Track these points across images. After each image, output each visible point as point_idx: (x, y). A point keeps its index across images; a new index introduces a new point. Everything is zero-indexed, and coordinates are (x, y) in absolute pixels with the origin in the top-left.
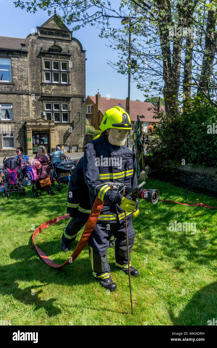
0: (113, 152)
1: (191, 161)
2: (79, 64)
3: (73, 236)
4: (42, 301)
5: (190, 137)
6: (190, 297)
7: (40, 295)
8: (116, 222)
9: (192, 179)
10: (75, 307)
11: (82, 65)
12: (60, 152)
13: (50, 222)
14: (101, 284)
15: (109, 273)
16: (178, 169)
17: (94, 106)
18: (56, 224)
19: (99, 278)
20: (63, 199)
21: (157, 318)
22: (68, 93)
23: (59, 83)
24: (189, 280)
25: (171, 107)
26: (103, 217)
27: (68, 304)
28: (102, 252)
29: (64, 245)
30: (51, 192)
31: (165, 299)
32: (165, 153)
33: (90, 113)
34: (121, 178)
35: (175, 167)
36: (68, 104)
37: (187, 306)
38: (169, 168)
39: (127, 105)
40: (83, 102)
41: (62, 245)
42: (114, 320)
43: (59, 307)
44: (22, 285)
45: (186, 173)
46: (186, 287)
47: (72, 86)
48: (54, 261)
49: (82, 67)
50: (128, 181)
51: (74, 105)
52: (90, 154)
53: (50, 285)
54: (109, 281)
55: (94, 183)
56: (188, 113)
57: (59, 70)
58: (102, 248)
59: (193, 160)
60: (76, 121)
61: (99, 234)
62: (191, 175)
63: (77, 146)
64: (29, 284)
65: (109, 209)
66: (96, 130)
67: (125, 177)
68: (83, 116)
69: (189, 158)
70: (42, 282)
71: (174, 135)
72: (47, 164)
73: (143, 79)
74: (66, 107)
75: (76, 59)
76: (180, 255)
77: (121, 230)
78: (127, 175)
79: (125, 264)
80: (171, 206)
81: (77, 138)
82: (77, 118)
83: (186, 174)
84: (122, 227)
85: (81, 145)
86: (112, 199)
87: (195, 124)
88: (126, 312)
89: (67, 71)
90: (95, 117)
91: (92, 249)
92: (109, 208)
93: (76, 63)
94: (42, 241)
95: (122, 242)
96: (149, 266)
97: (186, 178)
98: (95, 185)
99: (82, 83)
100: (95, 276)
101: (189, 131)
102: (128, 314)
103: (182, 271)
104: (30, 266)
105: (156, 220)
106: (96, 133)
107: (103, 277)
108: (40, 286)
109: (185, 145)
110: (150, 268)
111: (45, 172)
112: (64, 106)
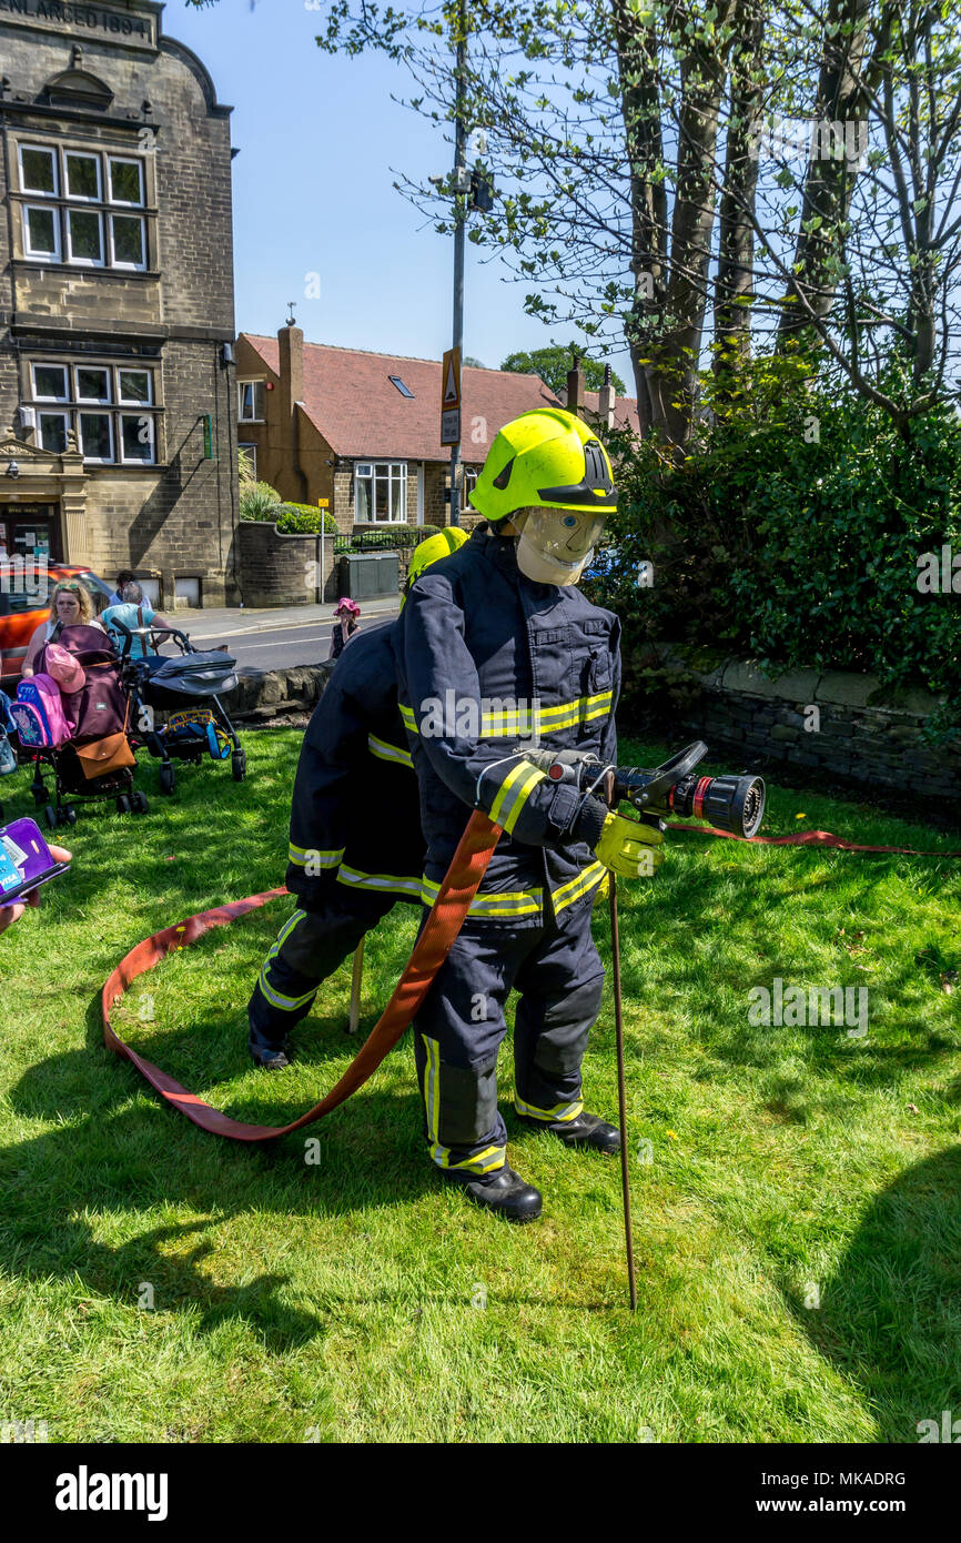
0: (534, 616)
1: (761, 650)
2: (200, 176)
3: (304, 999)
4: (219, 1291)
5: (760, 541)
6: (850, 1221)
7: (206, 1267)
8: (540, 922)
9: (763, 726)
10: (382, 1299)
11: (214, 178)
12: (140, 609)
13: (164, 942)
14: (470, 1194)
15: (501, 1145)
16: (699, 683)
17: (269, 386)
18: (194, 946)
19: (459, 1171)
20: (196, 830)
21: (738, 1313)
22: (145, 316)
23: (100, 264)
24: (833, 1153)
25: (677, 406)
26: (486, 906)
27: (342, 1290)
28: (483, 1054)
29: (261, 1039)
30: (131, 801)
31: (753, 1236)
32: (643, 610)
33: (253, 420)
34: (567, 729)
35: (687, 677)
36: (148, 372)
37: (848, 1255)
38: (661, 680)
39: (451, 389)
40: (224, 364)
41: (254, 1040)
42: (561, 1340)
43: (311, 1308)
44: (111, 1227)
45: (737, 700)
46: (824, 1180)
47: (165, 284)
48: (233, 1111)
49: (217, 190)
50: (591, 741)
51: (180, 378)
52: (443, 622)
53: (244, 1218)
54: (502, 1181)
55: (471, 753)
56: (753, 434)
57: (98, 200)
58: (483, 1039)
59: (773, 644)
60: (189, 457)
61: (468, 977)
62: (760, 710)
63: (200, 580)
64: (144, 1223)
65: (515, 866)
66: (288, 504)
67: (583, 725)
68: (226, 431)
69: (755, 636)
70: (202, 1206)
71: (683, 529)
72: (108, 670)
73: (562, 270)
74: (137, 387)
75: (183, 149)
76: (774, 1054)
77: (552, 958)
78: (590, 716)
79: (559, 1107)
80: (692, 846)
81: (197, 539)
82: (193, 442)
83: (735, 704)
84: (556, 942)
85: (219, 573)
86: (560, 822)
87: (781, 482)
88: (605, 1302)
89: (140, 205)
90: (275, 438)
91: (433, 1046)
92: (513, 862)
93: (184, 167)
94: (149, 1029)
95: (555, 1008)
96: (658, 1106)
97: (735, 723)
98: (477, 765)
99: (214, 272)
100: (443, 1162)
101: (755, 513)
102: (617, 1311)
103: (798, 1117)
104: (124, 1144)
105: (639, 909)
106: (289, 515)
107: (479, 1165)
108: (199, 1227)
109: (737, 576)
110: (666, 1116)
111: (101, 706)
112: (130, 383)
